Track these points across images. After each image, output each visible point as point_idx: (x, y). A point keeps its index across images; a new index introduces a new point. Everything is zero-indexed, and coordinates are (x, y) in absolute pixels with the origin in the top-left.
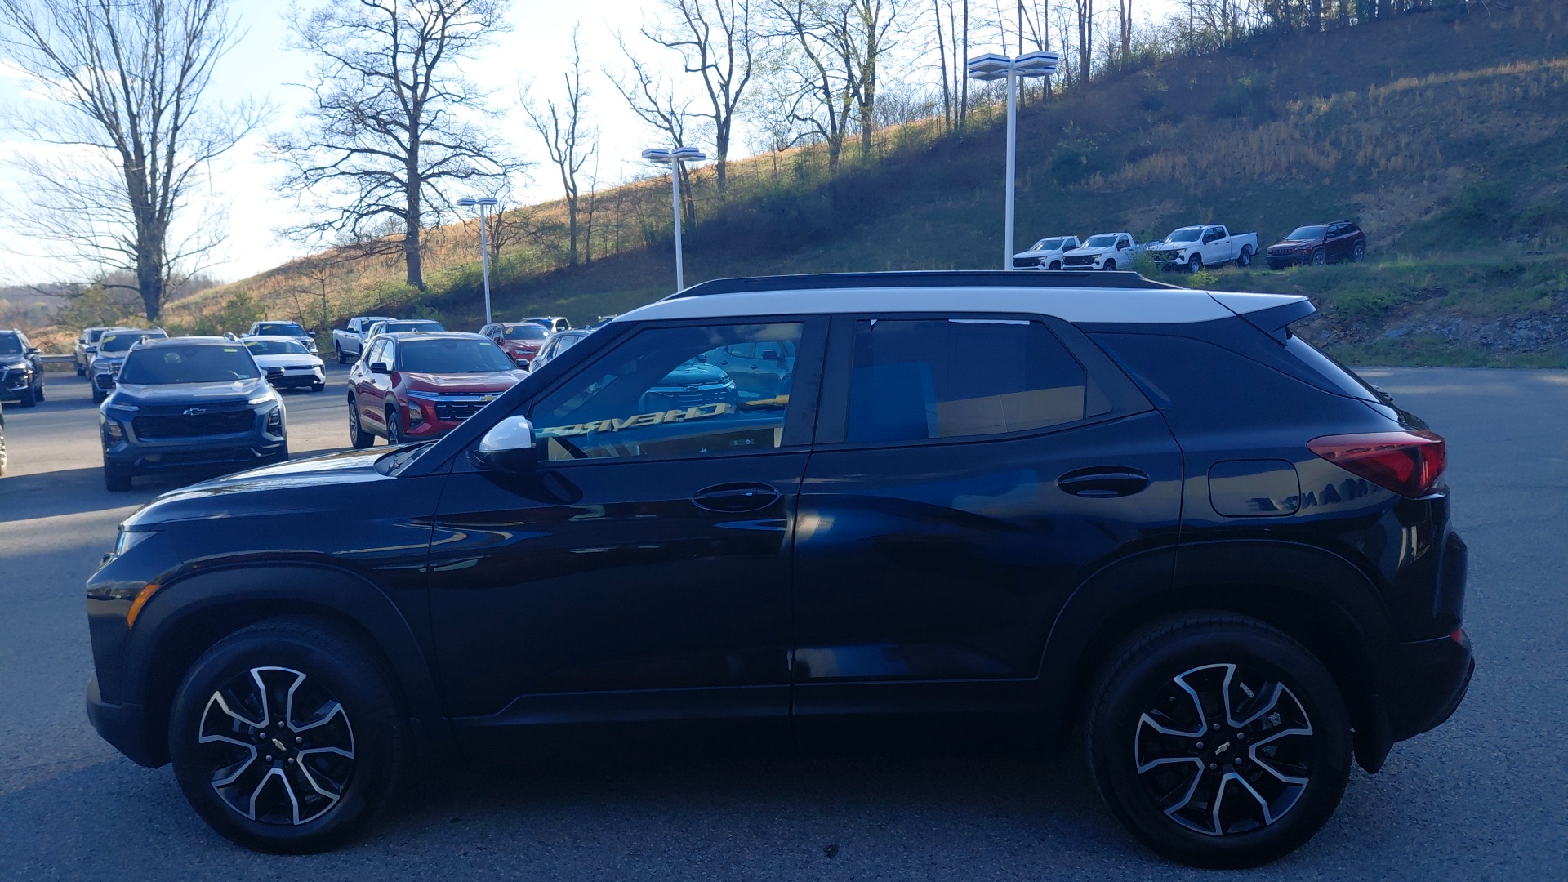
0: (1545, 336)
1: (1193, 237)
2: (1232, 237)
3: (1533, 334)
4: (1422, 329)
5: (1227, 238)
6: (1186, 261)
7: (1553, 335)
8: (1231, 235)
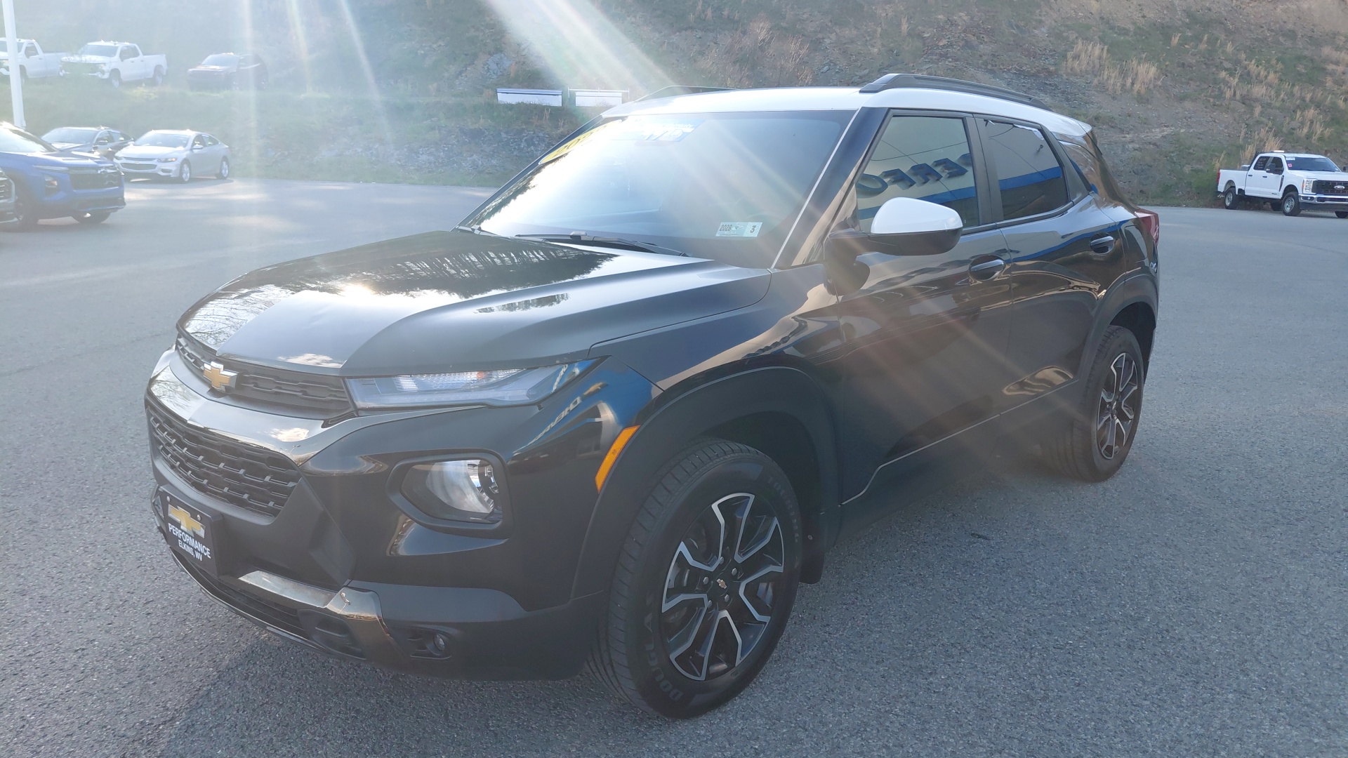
0: (440, 161)
1: (109, 52)
2: (145, 57)
3: (432, 158)
4: (350, 151)
5: (141, 56)
6: (106, 76)
7: (445, 160)
8: (144, 55)
